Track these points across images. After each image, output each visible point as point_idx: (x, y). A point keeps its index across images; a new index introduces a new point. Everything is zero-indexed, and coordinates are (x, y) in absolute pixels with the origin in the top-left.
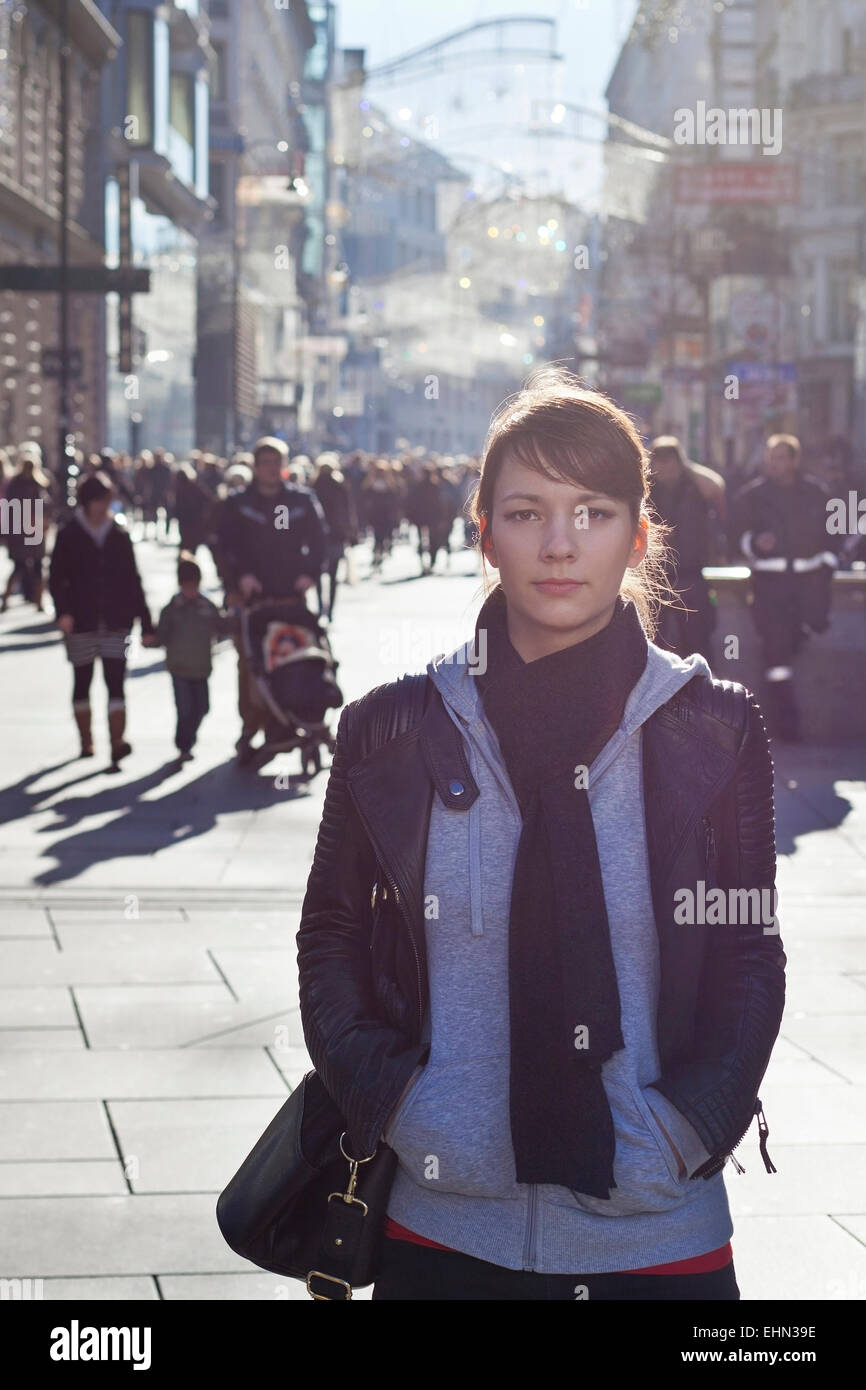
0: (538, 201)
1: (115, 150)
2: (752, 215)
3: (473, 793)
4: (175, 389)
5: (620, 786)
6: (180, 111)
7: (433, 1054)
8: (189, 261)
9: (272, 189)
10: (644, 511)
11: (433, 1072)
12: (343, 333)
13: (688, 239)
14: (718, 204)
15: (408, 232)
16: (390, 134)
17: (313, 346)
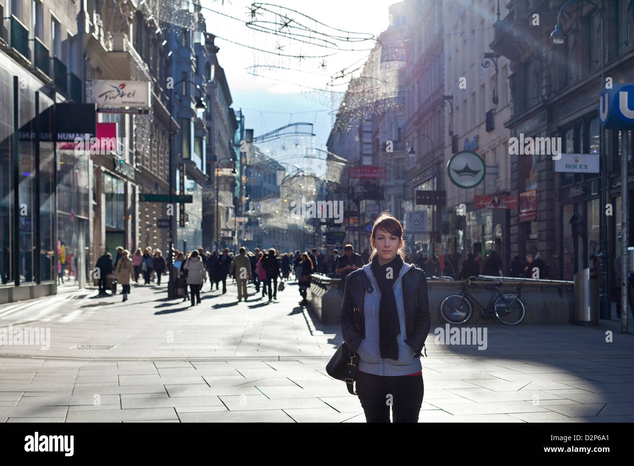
0: (308, 176)
1: (179, 159)
2: (372, 182)
3: (372, 290)
4: (196, 232)
5: (399, 288)
6: (198, 148)
7: (366, 337)
8: (200, 193)
9: (227, 172)
10: (402, 238)
11: (366, 339)
12: (247, 216)
13: (353, 188)
14: (362, 178)
15: (266, 185)
16: (262, 156)
17: (238, 219)
